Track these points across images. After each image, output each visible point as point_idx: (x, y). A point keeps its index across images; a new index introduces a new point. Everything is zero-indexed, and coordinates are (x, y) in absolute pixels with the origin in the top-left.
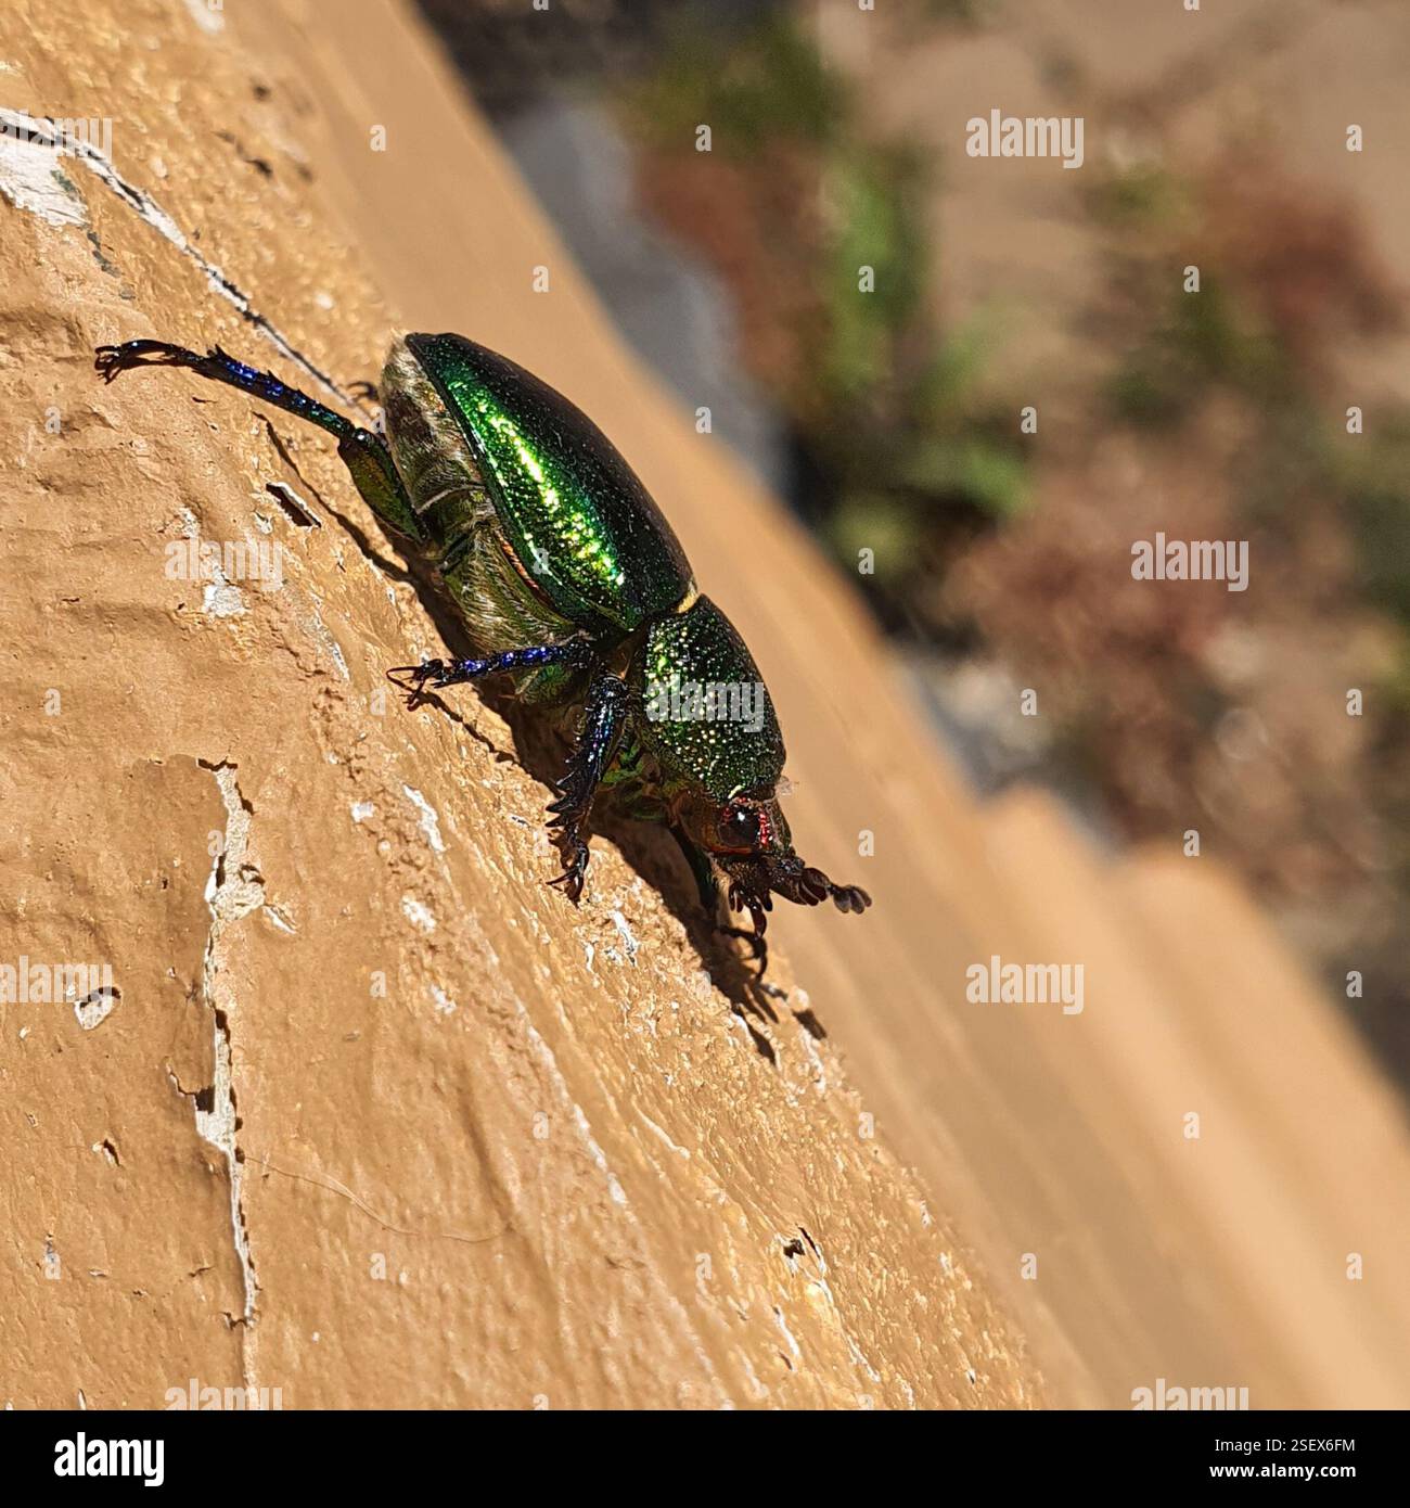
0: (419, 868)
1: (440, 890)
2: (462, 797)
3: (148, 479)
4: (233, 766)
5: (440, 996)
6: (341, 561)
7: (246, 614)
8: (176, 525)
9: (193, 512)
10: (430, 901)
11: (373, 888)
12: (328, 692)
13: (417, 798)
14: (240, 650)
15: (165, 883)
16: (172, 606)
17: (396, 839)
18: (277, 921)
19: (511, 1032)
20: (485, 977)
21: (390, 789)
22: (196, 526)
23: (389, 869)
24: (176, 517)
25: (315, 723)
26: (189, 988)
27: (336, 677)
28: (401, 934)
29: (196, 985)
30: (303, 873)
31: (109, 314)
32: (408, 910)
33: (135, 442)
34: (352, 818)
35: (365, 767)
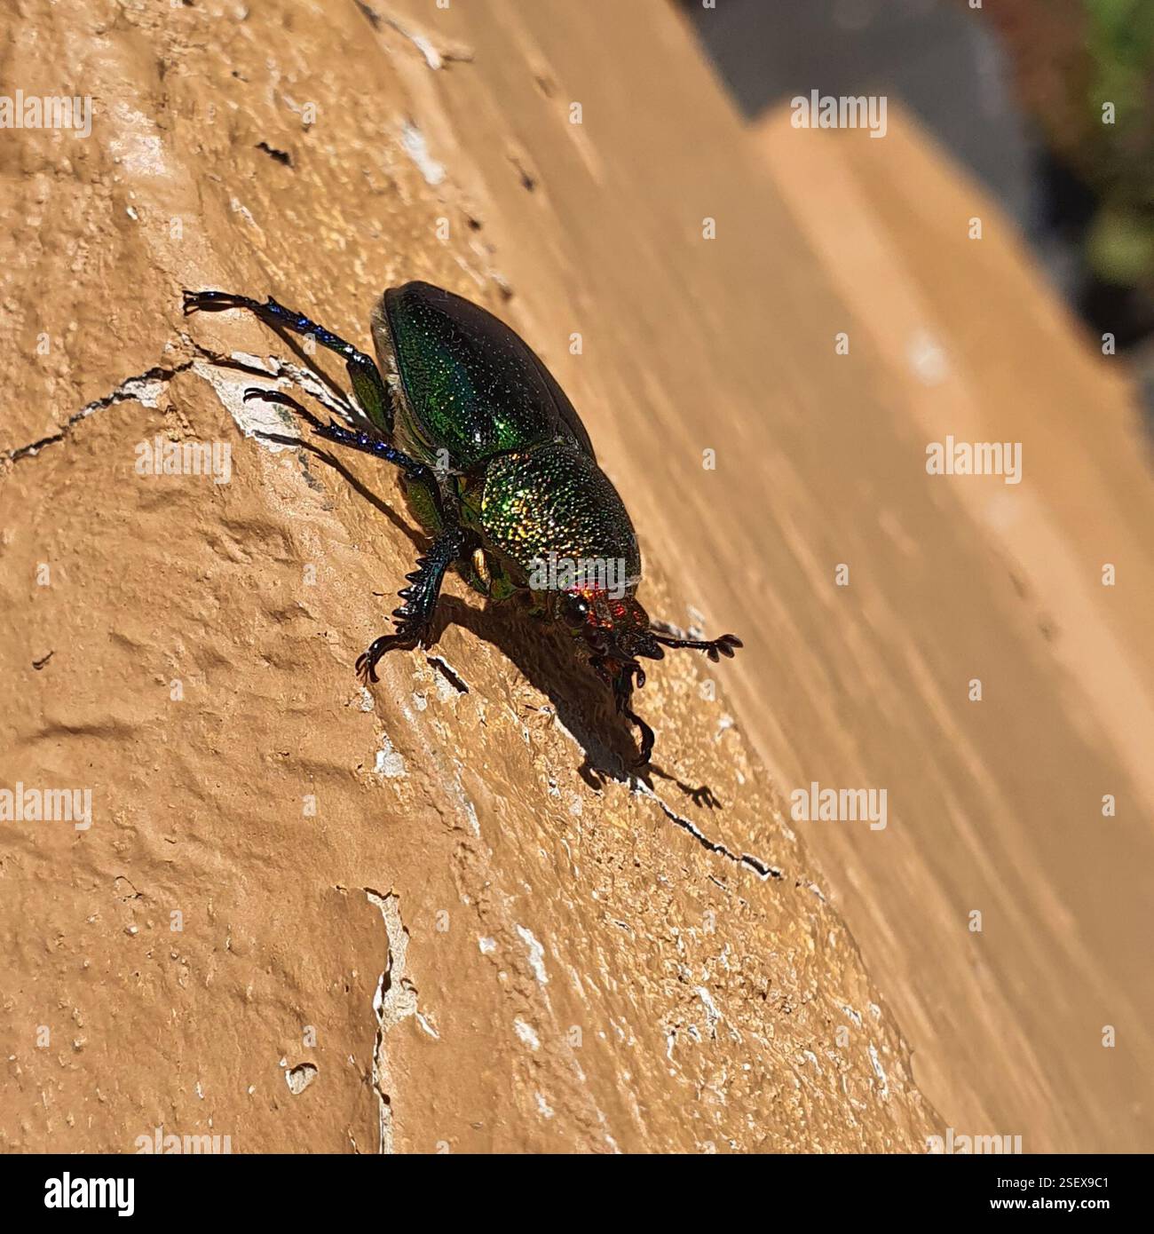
0: (527, 997)
1: (542, 1015)
2: (569, 920)
3: (338, 663)
4: (397, 896)
5: (542, 1102)
6: (484, 718)
7: (406, 777)
8: (357, 701)
9: (370, 691)
10: (536, 1024)
11: (494, 1010)
12: (463, 845)
13: (527, 935)
14: (401, 805)
15: (347, 988)
16: (354, 767)
17: (511, 970)
18: (426, 1027)
19: (593, 1138)
20: (575, 1092)
21: (506, 929)
22: (371, 702)
23: (506, 995)
24: (358, 694)
25: (453, 869)
26: (364, 1074)
27: (470, 833)
28: (514, 1049)
29: (368, 1072)
30: (444, 989)
31: (312, 525)
32: (519, 1031)
33: (329, 633)
34: (479, 949)
35: (489, 908)
